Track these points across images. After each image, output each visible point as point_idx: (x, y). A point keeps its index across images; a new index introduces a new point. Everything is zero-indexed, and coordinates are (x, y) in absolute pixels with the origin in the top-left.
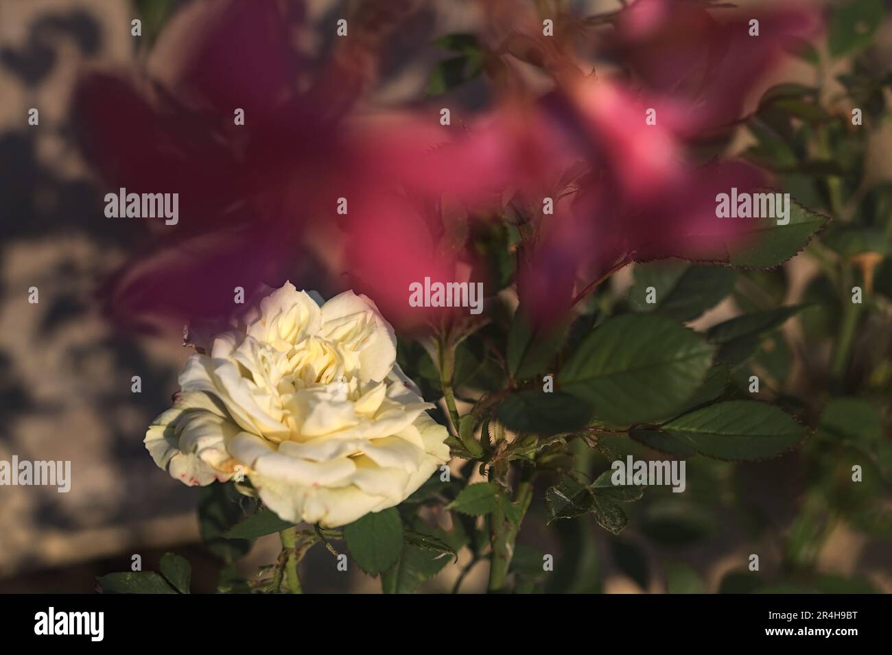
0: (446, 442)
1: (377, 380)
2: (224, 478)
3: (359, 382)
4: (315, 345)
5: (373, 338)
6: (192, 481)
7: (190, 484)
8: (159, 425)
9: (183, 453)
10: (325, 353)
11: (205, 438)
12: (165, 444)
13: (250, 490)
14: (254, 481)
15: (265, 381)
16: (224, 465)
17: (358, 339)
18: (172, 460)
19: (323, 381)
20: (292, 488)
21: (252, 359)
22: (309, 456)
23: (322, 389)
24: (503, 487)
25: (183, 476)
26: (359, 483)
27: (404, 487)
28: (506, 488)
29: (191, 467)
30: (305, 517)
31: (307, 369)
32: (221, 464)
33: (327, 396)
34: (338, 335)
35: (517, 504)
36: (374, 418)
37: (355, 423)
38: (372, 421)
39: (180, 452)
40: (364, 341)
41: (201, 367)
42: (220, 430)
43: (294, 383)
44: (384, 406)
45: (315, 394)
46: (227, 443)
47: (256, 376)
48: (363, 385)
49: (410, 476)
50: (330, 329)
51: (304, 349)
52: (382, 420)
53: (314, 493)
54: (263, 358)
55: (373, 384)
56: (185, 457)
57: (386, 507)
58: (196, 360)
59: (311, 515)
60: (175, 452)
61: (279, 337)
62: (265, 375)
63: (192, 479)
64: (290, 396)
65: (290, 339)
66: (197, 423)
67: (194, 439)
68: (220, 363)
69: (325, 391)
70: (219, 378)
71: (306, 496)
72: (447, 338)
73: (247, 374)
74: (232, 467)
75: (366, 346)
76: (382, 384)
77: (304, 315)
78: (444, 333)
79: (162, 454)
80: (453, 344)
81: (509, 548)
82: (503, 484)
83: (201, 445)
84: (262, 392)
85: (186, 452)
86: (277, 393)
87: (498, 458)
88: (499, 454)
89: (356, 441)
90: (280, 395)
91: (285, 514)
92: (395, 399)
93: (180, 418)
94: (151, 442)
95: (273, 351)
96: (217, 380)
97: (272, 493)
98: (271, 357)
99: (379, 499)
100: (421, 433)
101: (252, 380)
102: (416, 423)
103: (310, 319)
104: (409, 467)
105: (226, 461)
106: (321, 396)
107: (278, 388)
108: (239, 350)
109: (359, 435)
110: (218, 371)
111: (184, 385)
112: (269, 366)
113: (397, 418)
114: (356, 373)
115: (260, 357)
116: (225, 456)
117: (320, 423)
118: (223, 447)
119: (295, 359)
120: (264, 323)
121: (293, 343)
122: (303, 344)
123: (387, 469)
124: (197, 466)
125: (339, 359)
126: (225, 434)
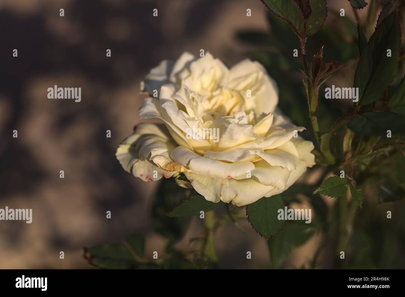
0: (312, 152)
1: (267, 113)
2: (169, 175)
3: (255, 115)
4: (226, 92)
5: (264, 88)
6: (148, 178)
7: (146, 181)
8: (125, 144)
9: (142, 161)
10: (232, 97)
11: (156, 149)
12: (130, 156)
13: (186, 182)
14: (188, 176)
15: (195, 114)
16: (169, 166)
17: (254, 88)
18: (134, 165)
19: (231, 114)
20: (213, 179)
21: (186, 99)
22: (224, 159)
23: (232, 117)
24: (350, 180)
25: (141, 175)
26: (257, 176)
27: (286, 181)
28: (352, 181)
29: (147, 170)
30: (222, 198)
31: (221, 108)
32: (166, 165)
33: (236, 121)
34: (241, 87)
35: (360, 191)
36: (266, 136)
37: (254, 139)
38: (265, 138)
39: (140, 160)
40: (257, 90)
41: (153, 105)
42: (165, 146)
43: (213, 115)
44: (271, 130)
45: (227, 120)
46: (169, 153)
47: (189, 109)
48: (258, 116)
49: (290, 172)
50: (235, 83)
51: (218, 95)
52: (271, 137)
53: (227, 183)
54: (193, 99)
55: (264, 115)
56: (143, 162)
57: (274, 194)
58: (149, 100)
59: (226, 197)
60: (136, 160)
61: (202, 88)
62: (195, 109)
63: (147, 177)
64: (211, 122)
65: (210, 89)
66: (150, 141)
67: (148, 150)
68: (164, 101)
69: (234, 118)
70: (164, 110)
71: (222, 185)
72: (313, 81)
73: (182, 108)
74: (173, 167)
75: (259, 93)
76: (270, 114)
77: (218, 74)
78: (312, 78)
79: (128, 162)
80: (318, 86)
81: (349, 229)
82: (350, 179)
83: (154, 153)
84: (193, 119)
85: (143, 159)
86: (202, 121)
87: (346, 163)
88: (347, 160)
89: (255, 150)
90: (204, 122)
91: (209, 196)
92: (279, 126)
93: (139, 140)
94: (120, 155)
95: (199, 95)
96: (163, 111)
97: (200, 184)
98: (198, 98)
99: (270, 188)
100: (296, 147)
101: (186, 111)
102: (293, 140)
103: (222, 77)
104: (290, 167)
105: (170, 163)
106: (231, 120)
107: (203, 118)
108: (177, 93)
109: (256, 146)
110: (163, 106)
111: (142, 115)
112: (197, 103)
113: (281, 135)
114: (253, 110)
115: (191, 97)
116: (169, 161)
117: (231, 138)
118: (167, 155)
119: (214, 101)
120: (193, 79)
121: (212, 91)
122: (218, 92)
123: (276, 167)
124: (151, 169)
125: (242, 100)
126: (168, 148)
